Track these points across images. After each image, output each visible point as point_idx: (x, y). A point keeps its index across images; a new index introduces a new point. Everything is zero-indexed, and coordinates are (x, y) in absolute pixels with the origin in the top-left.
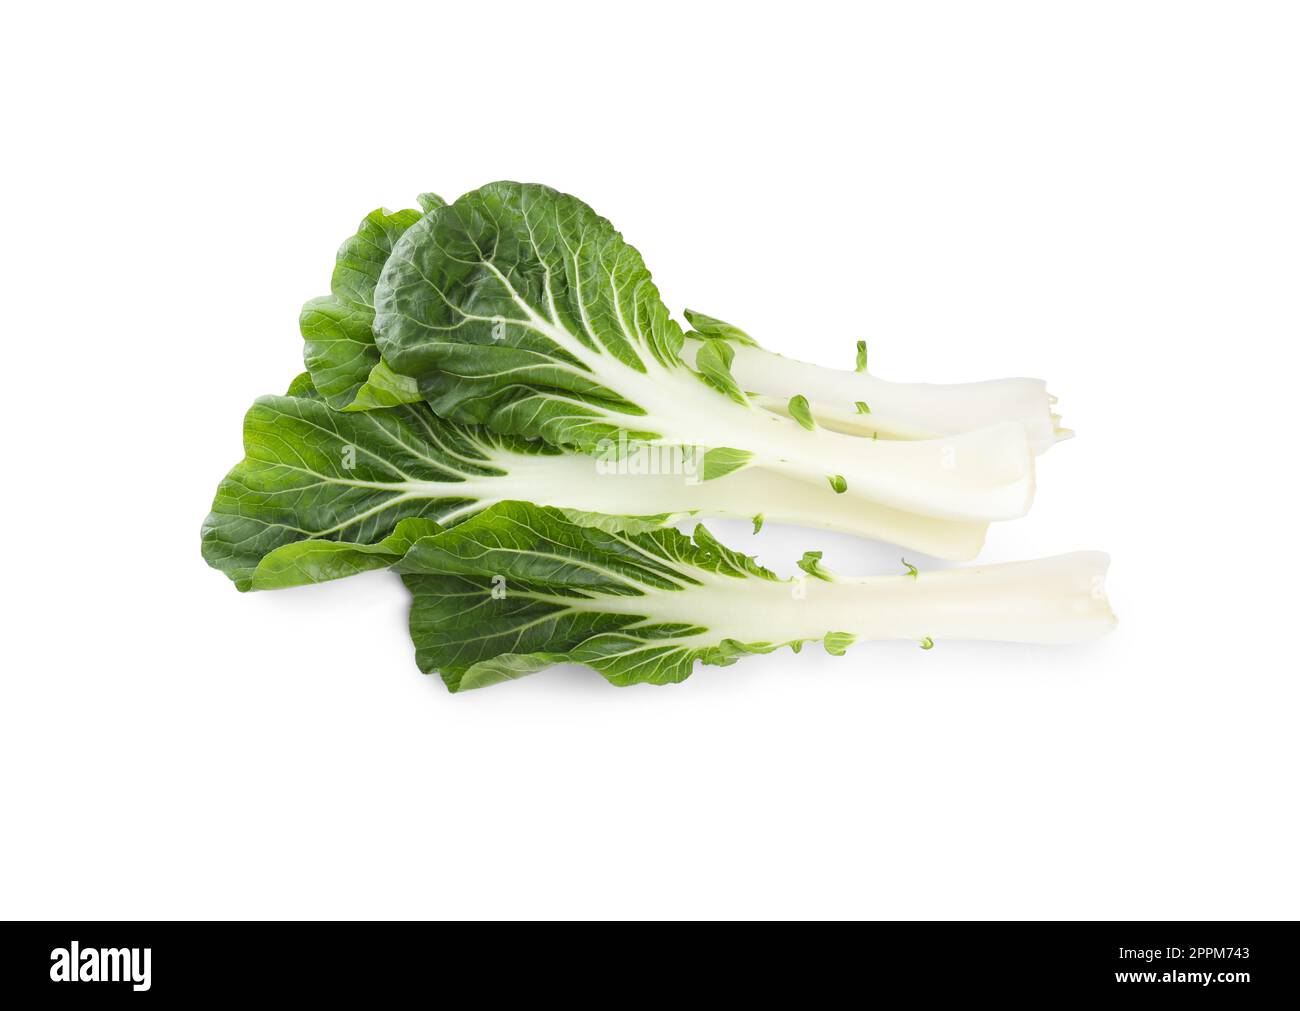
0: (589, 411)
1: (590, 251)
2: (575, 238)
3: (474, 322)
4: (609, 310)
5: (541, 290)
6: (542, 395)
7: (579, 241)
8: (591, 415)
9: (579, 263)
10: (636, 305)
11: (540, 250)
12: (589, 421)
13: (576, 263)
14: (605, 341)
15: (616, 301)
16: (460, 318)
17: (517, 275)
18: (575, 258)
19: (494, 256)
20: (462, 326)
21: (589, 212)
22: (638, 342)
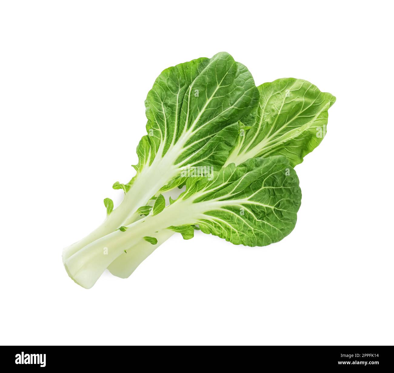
0: (209, 190)
1: (250, 234)
2: (257, 234)
3: (261, 187)
4: (229, 222)
5: (253, 211)
6: (226, 183)
7: (256, 234)
8: (208, 188)
9: (250, 228)
10: (223, 229)
11: (264, 223)
12: (206, 187)
13: (251, 227)
14: (222, 212)
15: (230, 225)
16: (265, 186)
17: (263, 210)
18: (252, 229)
19: (273, 211)
20: (262, 184)
21: (259, 245)
22: (213, 219)
